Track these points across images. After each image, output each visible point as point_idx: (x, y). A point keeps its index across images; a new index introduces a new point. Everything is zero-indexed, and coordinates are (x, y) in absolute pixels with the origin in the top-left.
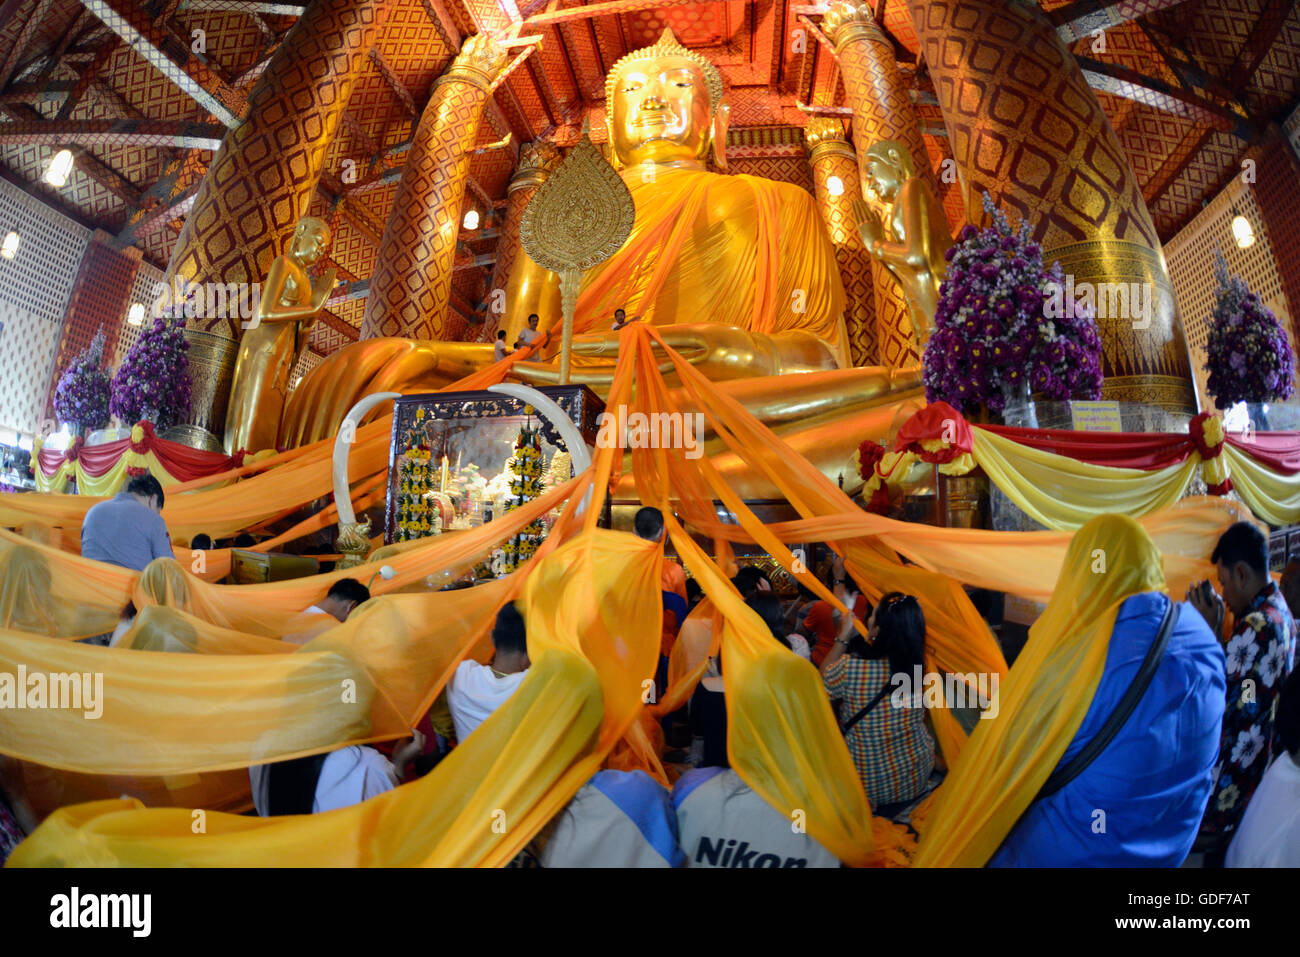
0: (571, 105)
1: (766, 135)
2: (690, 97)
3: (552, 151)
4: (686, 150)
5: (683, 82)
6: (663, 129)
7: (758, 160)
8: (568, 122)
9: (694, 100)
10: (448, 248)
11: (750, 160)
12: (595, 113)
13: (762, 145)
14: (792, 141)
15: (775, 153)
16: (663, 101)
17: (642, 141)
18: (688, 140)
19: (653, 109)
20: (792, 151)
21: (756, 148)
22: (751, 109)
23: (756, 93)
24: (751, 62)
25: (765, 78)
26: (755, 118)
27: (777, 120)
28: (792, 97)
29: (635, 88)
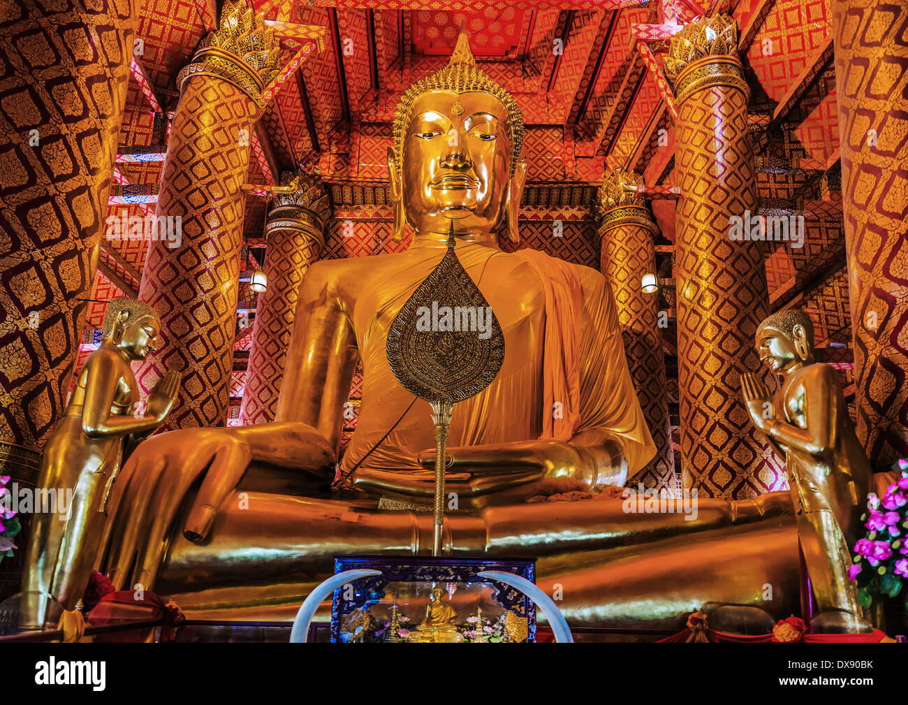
0: (337, 127)
1: (555, 193)
2: (493, 151)
3: (319, 187)
5: (488, 132)
6: (464, 196)
7: (541, 223)
8: (334, 149)
11: (533, 223)
12: (366, 144)
13: (547, 208)
14: (581, 203)
15: (561, 216)
17: (440, 207)
19: (455, 168)
20: (580, 215)
21: (541, 209)
22: (540, 158)
23: (548, 136)
24: (548, 91)
25: (561, 115)
26: (544, 170)
27: (569, 176)
28: (588, 144)
29: (434, 134)
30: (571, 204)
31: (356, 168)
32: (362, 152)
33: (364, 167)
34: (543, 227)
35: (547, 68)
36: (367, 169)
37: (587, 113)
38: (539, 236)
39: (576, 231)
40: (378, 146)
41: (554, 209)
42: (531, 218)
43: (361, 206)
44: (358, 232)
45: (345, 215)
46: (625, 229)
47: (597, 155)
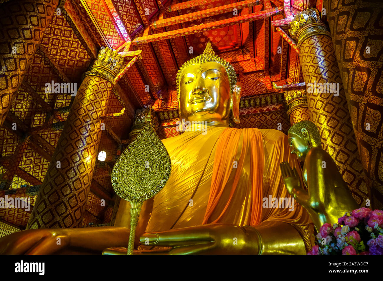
0: (162, 88)
1: (263, 100)
2: (219, 84)
3: (153, 114)
4: (216, 115)
5: (215, 77)
6: (204, 105)
7: (259, 114)
8: (161, 98)
9: (221, 85)
10: (88, 171)
11: (255, 115)
12: (175, 93)
13: (261, 106)
14: (277, 102)
15: (268, 109)
16: (204, 89)
17: (193, 112)
18: (218, 110)
19: (198, 94)
20: (278, 107)
21: (258, 108)
22: (254, 85)
23: (257, 76)
24: (254, 58)
25: (262, 66)
26: (257, 90)
27: (269, 90)
28: (277, 75)
29: (190, 82)
30: (272, 103)
31: (170, 104)
32: (173, 97)
33: (174, 103)
34: (261, 115)
35: (252, 49)
37: (273, 63)
38: (259, 120)
39: (278, 115)
41: (264, 107)
42: (253, 112)
43: (173, 119)
44: (172, 131)
45: (166, 124)
46: (300, 110)
47: (281, 79)
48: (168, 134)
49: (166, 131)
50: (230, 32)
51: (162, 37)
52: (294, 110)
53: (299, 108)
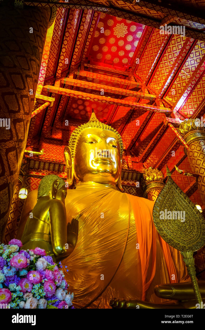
0: (35, 137)
1: (126, 174)
5: (115, 145)
12: (46, 146)
17: (98, 171)
27: (130, 168)
28: (136, 158)
29: (94, 142)
30: (132, 179)
35: (120, 130)
36: (46, 155)
37: (136, 147)
39: (135, 190)
40: (51, 147)
41: (125, 180)
43: (42, 170)
44: (38, 181)
45: (34, 173)
46: (158, 191)
47: (140, 162)
48: (33, 183)
49: (32, 180)
50: (106, 110)
51: (74, 94)
52: (154, 190)
53: (158, 189)
